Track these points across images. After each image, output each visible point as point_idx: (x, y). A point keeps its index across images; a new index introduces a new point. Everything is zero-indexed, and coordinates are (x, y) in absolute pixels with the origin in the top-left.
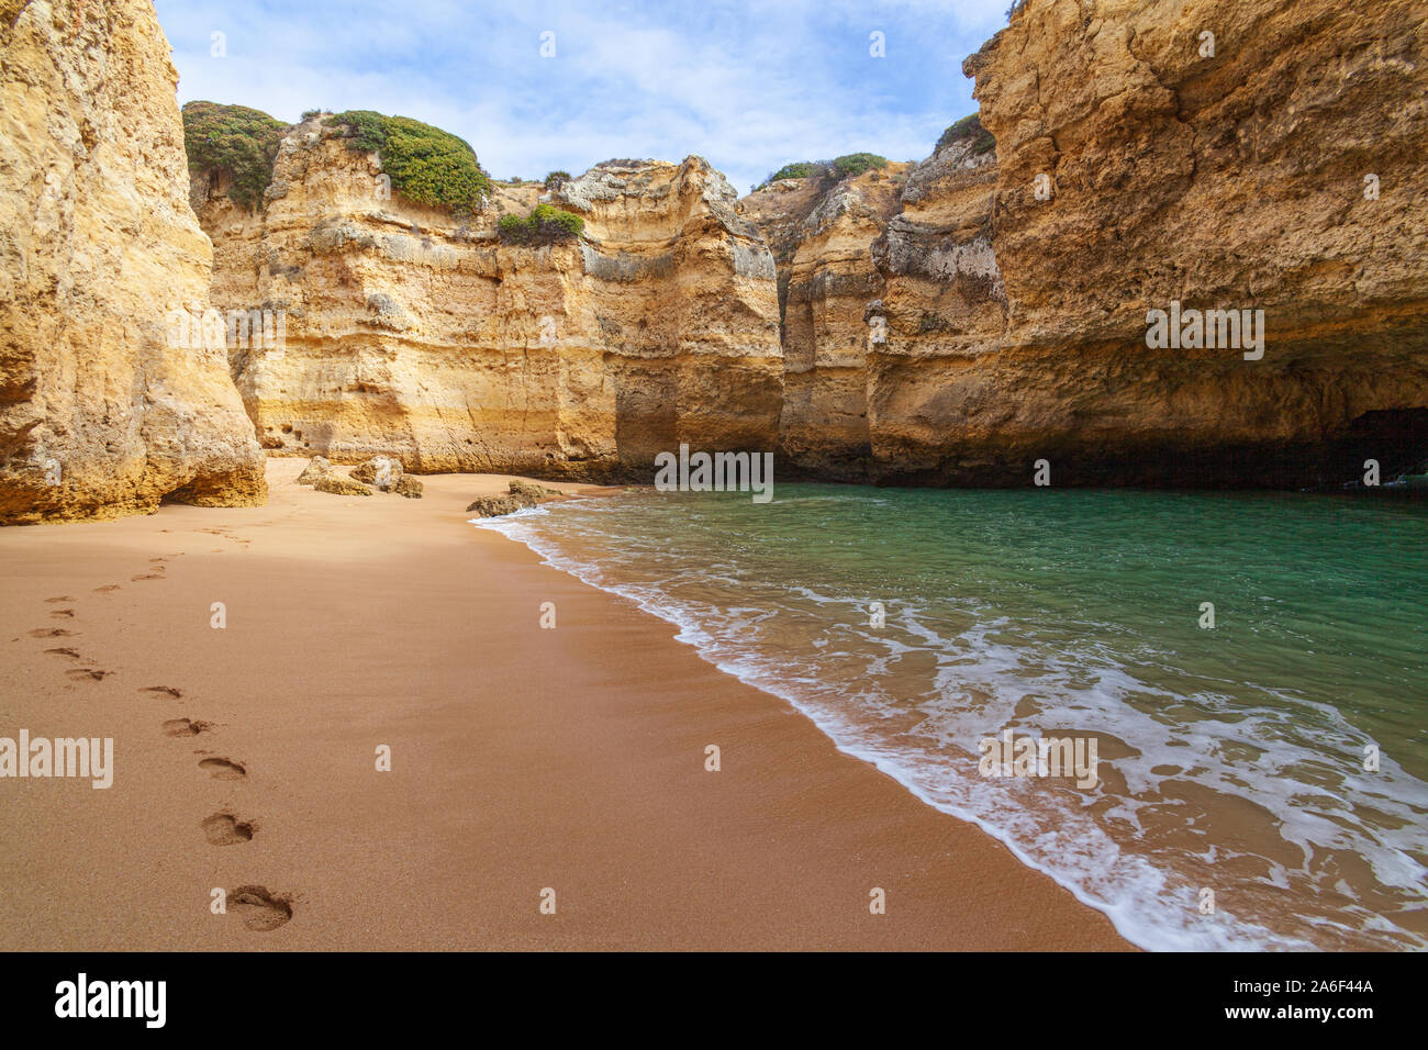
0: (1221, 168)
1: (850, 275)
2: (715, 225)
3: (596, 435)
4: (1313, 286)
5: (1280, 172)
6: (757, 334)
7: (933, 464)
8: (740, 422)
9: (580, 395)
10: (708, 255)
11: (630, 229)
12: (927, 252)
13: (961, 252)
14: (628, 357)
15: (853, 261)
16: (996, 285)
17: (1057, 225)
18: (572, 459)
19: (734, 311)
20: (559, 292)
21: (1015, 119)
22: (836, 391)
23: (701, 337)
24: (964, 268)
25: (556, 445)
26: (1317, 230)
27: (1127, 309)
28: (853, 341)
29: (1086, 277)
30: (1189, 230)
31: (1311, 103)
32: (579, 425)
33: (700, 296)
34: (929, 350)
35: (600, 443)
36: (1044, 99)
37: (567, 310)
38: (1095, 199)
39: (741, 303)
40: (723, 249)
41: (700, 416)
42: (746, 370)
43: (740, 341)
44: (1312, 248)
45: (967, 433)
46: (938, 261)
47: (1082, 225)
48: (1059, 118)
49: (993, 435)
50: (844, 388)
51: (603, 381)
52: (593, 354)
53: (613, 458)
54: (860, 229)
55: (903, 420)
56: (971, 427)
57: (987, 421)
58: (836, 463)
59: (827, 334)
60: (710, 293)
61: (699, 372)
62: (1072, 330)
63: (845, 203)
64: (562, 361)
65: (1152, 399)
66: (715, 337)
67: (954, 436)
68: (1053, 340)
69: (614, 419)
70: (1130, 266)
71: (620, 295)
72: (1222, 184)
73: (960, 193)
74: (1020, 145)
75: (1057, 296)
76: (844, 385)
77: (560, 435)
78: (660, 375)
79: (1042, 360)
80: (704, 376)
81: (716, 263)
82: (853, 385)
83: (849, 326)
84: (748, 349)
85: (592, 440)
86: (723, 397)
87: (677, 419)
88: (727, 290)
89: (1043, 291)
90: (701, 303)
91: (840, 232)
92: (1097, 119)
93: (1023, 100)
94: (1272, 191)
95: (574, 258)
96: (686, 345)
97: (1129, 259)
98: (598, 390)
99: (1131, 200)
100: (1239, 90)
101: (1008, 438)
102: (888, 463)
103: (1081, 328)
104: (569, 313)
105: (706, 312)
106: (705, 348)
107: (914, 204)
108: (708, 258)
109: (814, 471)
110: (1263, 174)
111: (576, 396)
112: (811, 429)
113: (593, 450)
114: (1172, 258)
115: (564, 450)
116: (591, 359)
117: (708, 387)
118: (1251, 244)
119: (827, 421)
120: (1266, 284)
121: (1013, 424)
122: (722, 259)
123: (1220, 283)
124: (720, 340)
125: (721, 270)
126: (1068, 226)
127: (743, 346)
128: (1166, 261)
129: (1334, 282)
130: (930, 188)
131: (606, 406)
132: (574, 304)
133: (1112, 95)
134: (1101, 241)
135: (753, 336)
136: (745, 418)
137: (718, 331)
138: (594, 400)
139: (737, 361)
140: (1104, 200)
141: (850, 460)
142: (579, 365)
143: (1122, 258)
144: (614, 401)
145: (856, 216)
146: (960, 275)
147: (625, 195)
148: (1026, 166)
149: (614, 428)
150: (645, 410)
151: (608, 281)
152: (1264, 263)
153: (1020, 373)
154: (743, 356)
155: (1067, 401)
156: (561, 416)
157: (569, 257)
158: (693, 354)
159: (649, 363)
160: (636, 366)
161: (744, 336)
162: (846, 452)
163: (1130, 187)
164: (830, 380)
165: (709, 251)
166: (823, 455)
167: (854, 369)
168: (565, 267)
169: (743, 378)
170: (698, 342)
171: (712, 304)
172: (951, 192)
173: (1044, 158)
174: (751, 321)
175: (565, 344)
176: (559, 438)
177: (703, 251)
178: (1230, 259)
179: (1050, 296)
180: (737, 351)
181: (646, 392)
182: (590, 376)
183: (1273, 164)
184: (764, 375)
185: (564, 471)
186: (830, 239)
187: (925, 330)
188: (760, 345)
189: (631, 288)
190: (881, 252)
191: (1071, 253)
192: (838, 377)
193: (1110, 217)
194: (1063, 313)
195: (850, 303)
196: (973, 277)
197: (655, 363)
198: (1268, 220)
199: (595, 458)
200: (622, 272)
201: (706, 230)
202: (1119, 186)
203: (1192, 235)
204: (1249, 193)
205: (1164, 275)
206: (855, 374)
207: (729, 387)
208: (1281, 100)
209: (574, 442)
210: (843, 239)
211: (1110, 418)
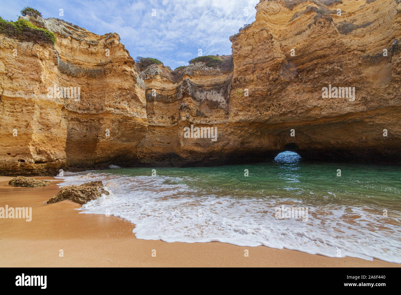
0: (295, 82)
1: (162, 95)
2: (131, 62)
3: (54, 149)
4: (312, 112)
5: (309, 86)
6: (139, 109)
7: (200, 159)
8: (124, 145)
9: (46, 126)
10: (126, 73)
11: (73, 53)
12: (196, 91)
13: (207, 93)
14: (71, 111)
15: (162, 90)
16: (221, 104)
17: (255, 89)
18: (37, 162)
19: (132, 98)
20: (38, 70)
21: (245, 57)
22: (157, 134)
23: (116, 107)
24: (208, 97)
25: (28, 154)
26: (316, 100)
27: (266, 114)
28: (162, 117)
29: (259, 104)
30: (288, 96)
31: (322, 72)
32: (44, 143)
33: (120, 89)
34: (199, 122)
35: (57, 153)
36: (254, 54)
37: (43, 80)
38: (268, 83)
39: (136, 95)
40: (133, 72)
41: (109, 141)
42: (134, 123)
43: (133, 111)
44: (315, 104)
45: (215, 148)
46: (198, 94)
47: (262, 89)
48: (258, 60)
49: (223, 149)
50: (160, 134)
51: (61, 121)
52: (57, 106)
53: (64, 161)
54: (163, 81)
55: (190, 144)
56: (216, 146)
57: (221, 145)
58: (157, 161)
59: (154, 114)
60: (125, 89)
61: (113, 122)
62: (251, 118)
63: (158, 71)
64: (36, 106)
65: (257, 139)
66: (123, 107)
67: (211, 149)
68: (245, 121)
69: (65, 141)
70: (270, 103)
71: (68, 81)
72: (295, 86)
73: (203, 76)
74: (246, 64)
75: (249, 108)
76: (160, 132)
77: (31, 149)
78: (87, 122)
79: (239, 127)
80: (115, 123)
81: (129, 77)
82: (163, 132)
83: (161, 112)
84: (136, 114)
85: (53, 152)
86: (120, 134)
87: (97, 142)
88: (132, 89)
89: (245, 107)
90: (119, 92)
91: (157, 80)
92: (272, 63)
93: (249, 52)
94: (306, 90)
95: (50, 55)
96: (108, 109)
97: (270, 101)
98: (58, 125)
99: (276, 86)
100: (301, 66)
101: (226, 150)
102: (186, 159)
103: (254, 118)
104: (43, 81)
105: (120, 96)
106: (118, 111)
107: (189, 76)
108: (126, 74)
109: (148, 164)
110: (304, 86)
111: (43, 127)
112: (146, 148)
113: (52, 157)
114: (280, 102)
115: (34, 157)
116: (55, 109)
117: (116, 129)
118: (302, 101)
119: (153, 145)
120: (302, 111)
121: (228, 146)
122: (132, 76)
123: (291, 110)
124: (125, 109)
125: (131, 81)
126: (258, 89)
127: (134, 113)
128: (279, 103)
129: (317, 112)
130: (194, 73)
131: (61, 133)
132: (47, 78)
133: (278, 58)
134: (267, 95)
135: (138, 110)
136: (125, 143)
137: (124, 105)
138: (55, 130)
139: (130, 119)
140: (270, 84)
141: (163, 160)
142: (49, 110)
143: (269, 100)
144: (66, 131)
145: (162, 77)
146: (207, 100)
147: (72, 38)
148: (246, 71)
149: (65, 145)
150: (76, 138)
151: (63, 73)
152: (304, 106)
153: (233, 130)
154: (134, 117)
155: (240, 139)
156: (33, 137)
157: (47, 54)
158: (112, 113)
159: (81, 116)
160: (74, 116)
161: (135, 109)
162: (162, 156)
163: (277, 82)
164: (154, 130)
165: (127, 71)
166: (151, 158)
167: (164, 127)
168: (43, 57)
169: (132, 126)
170: (114, 108)
171: (124, 93)
172: (201, 76)
173: (252, 70)
174: (137, 103)
175: (38, 97)
176: (31, 150)
177: (125, 70)
178: (296, 104)
179: (247, 108)
180: (131, 115)
181: (78, 129)
182: (54, 117)
183: (307, 84)
184: (141, 126)
185: (32, 170)
186: (152, 82)
187: (197, 116)
188: (140, 114)
189: (74, 79)
190: (185, 88)
191: (257, 97)
192: (157, 129)
193: (270, 89)
194: (250, 113)
195: (161, 104)
196: (211, 101)
197: (85, 116)
198: (305, 96)
199: (52, 161)
200: (70, 71)
201: (126, 63)
202: (275, 81)
203: (288, 97)
204: (300, 90)
205: (277, 106)
206: (164, 129)
207: (124, 129)
208: (313, 70)
209: (39, 153)
210: (158, 83)
211: (247, 144)
